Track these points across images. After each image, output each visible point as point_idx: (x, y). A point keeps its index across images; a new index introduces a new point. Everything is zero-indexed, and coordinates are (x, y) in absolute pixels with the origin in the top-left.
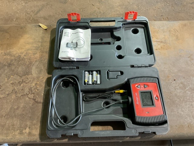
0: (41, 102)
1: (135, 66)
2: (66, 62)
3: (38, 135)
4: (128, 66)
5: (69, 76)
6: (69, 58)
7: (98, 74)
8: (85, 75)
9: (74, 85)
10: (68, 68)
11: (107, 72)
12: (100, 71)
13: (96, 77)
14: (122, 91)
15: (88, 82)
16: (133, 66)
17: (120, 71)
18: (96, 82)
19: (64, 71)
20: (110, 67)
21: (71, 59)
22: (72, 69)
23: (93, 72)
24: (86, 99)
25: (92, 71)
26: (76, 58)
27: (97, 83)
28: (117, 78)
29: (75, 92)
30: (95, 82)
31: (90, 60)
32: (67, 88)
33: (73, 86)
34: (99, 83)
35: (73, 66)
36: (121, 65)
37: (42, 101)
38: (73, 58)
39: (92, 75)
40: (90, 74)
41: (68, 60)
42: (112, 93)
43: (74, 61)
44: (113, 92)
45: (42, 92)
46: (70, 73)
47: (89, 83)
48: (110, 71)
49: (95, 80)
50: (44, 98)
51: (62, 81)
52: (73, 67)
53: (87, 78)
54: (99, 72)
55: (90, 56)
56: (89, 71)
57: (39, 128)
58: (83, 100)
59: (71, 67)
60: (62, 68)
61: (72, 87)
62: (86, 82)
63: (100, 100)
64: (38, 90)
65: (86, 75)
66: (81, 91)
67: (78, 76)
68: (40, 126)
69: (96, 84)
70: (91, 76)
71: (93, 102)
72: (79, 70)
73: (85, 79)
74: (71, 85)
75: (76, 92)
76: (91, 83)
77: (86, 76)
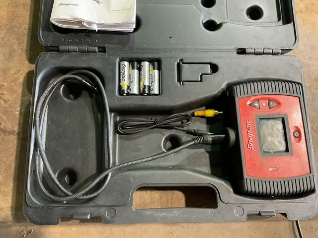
0: (15, 131)
1: (247, 51)
2: (73, 34)
3: (10, 210)
4: (229, 51)
5: (80, 71)
6: (80, 22)
7: (154, 69)
8: (122, 71)
9: (94, 94)
10: (76, 48)
11: (178, 64)
12: (159, 61)
13: (150, 75)
14: (210, 113)
15: (129, 87)
16: (242, 52)
17: (210, 64)
18: (150, 88)
19: (65, 57)
20: (184, 50)
21: (85, 24)
22: (88, 52)
23: (142, 63)
24: (123, 128)
25: (140, 61)
26: (98, 24)
27: (152, 92)
28: (201, 81)
29: (96, 111)
30: (146, 90)
31: (135, 30)
32: (75, 102)
33: (91, 96)
34: (157, 92)
35: (90, 45)
36: (212, 47)
37: (16, 129)
38: (90, 23)
39: (139, 69)
40: (133, 68)
41: (77, 27)
42: (187, 115)
43: (93, 31)
44: (189, 113)
45: (16, 108)
46: (84, 62)
47: (131, 92)
48: (185, 61)
49: (147, 83)
50: (22, 122)
51: (64, 82)
52: (91, 48)
53: (126, 78)
54: (157, 63)
55: (134, 20)
56: (131, 61)
57: (11, 194)
58: (116, 131)
59: (86, 48)
60: (62, 48)
61: (89, 99)
62: (125, 87)
63: (157, 132)
64: (5, 101)
65: (124, 69)
66: (111, 111)
67: (103, 72)
68: (13, 189)
69: (149, 94)
70: (136, 72)
71: (139, 137)
72: (106, 55)
73: (122, 79)
74: (85, 93)
75: (100, 113)
76: (136, 91)
77: (124, 74)
